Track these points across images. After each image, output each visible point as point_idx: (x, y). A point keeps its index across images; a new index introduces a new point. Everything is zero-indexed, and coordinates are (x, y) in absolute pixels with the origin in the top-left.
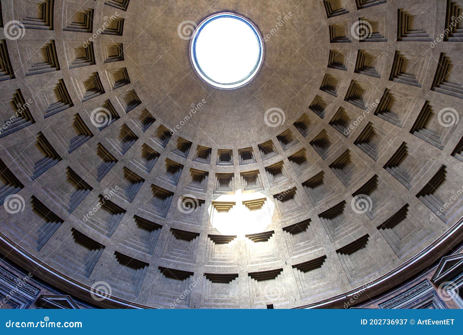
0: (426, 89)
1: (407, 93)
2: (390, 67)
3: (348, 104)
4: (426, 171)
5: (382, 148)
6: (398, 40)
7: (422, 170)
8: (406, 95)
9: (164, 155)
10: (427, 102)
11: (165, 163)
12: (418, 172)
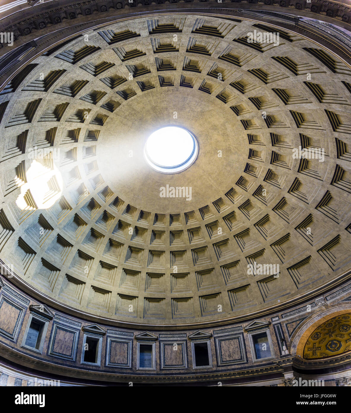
0: (123, 266)
1: (122, 256)
2: (136, 246)
3: (117, 222)
4: (80, 274)
5: (89, 245)
6: (150, 250)
7: (80, 271)
8: (120, 255)
9: (110, 92)
10: (117, 267)
11: (103, 91)
12: (78, 269)
